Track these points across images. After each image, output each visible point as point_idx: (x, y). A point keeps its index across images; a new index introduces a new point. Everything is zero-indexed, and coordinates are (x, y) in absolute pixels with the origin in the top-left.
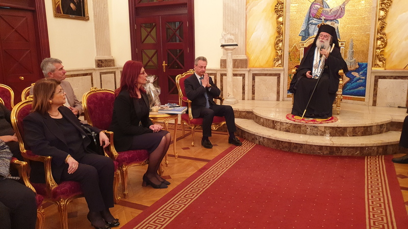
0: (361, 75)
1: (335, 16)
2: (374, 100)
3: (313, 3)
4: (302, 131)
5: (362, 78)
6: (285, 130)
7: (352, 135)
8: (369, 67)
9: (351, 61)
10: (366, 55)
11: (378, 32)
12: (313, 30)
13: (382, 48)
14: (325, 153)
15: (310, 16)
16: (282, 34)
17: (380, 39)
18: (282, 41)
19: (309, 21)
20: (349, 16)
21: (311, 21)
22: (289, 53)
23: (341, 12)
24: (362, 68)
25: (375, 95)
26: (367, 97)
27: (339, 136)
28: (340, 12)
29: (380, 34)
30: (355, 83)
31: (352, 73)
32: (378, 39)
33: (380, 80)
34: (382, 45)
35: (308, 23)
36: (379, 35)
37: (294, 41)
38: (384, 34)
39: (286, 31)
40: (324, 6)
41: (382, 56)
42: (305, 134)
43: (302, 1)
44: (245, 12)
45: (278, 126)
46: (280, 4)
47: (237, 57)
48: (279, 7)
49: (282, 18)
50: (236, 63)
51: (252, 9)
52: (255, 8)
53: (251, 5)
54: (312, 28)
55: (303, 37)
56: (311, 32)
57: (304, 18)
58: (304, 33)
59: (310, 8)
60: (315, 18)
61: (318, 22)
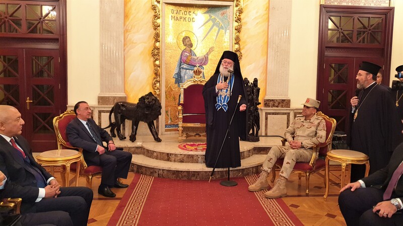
1: (201, 63)
3: (183, 51)
4: (194, 160)
6: (179, 161)
14: (217, 177)
15: (181, 62)
16: (159, 76)
18: (159, 82)
19: (180, 65)
20: (211, 64)
21: (182, 66)
22: (166, 93)
28: (204, 61)
35: (180, 68)
40: (192, 54)
43: (174, 48)
44: (123, 53)
45: (173, 158)
46: (156, 49)
47: (116, 94)
48: (156, 52)
49: (158, 61)
50: (115, 100)
51: (130, 51)
52: (132, 50)
53: (129, 47)
54: (183, 72)
55: (176, 79)
56: (182, 75)
57: (177, 63)
58: (177, 75)
59: (181, 55)
60: (185, 63)
61: (188, 67)
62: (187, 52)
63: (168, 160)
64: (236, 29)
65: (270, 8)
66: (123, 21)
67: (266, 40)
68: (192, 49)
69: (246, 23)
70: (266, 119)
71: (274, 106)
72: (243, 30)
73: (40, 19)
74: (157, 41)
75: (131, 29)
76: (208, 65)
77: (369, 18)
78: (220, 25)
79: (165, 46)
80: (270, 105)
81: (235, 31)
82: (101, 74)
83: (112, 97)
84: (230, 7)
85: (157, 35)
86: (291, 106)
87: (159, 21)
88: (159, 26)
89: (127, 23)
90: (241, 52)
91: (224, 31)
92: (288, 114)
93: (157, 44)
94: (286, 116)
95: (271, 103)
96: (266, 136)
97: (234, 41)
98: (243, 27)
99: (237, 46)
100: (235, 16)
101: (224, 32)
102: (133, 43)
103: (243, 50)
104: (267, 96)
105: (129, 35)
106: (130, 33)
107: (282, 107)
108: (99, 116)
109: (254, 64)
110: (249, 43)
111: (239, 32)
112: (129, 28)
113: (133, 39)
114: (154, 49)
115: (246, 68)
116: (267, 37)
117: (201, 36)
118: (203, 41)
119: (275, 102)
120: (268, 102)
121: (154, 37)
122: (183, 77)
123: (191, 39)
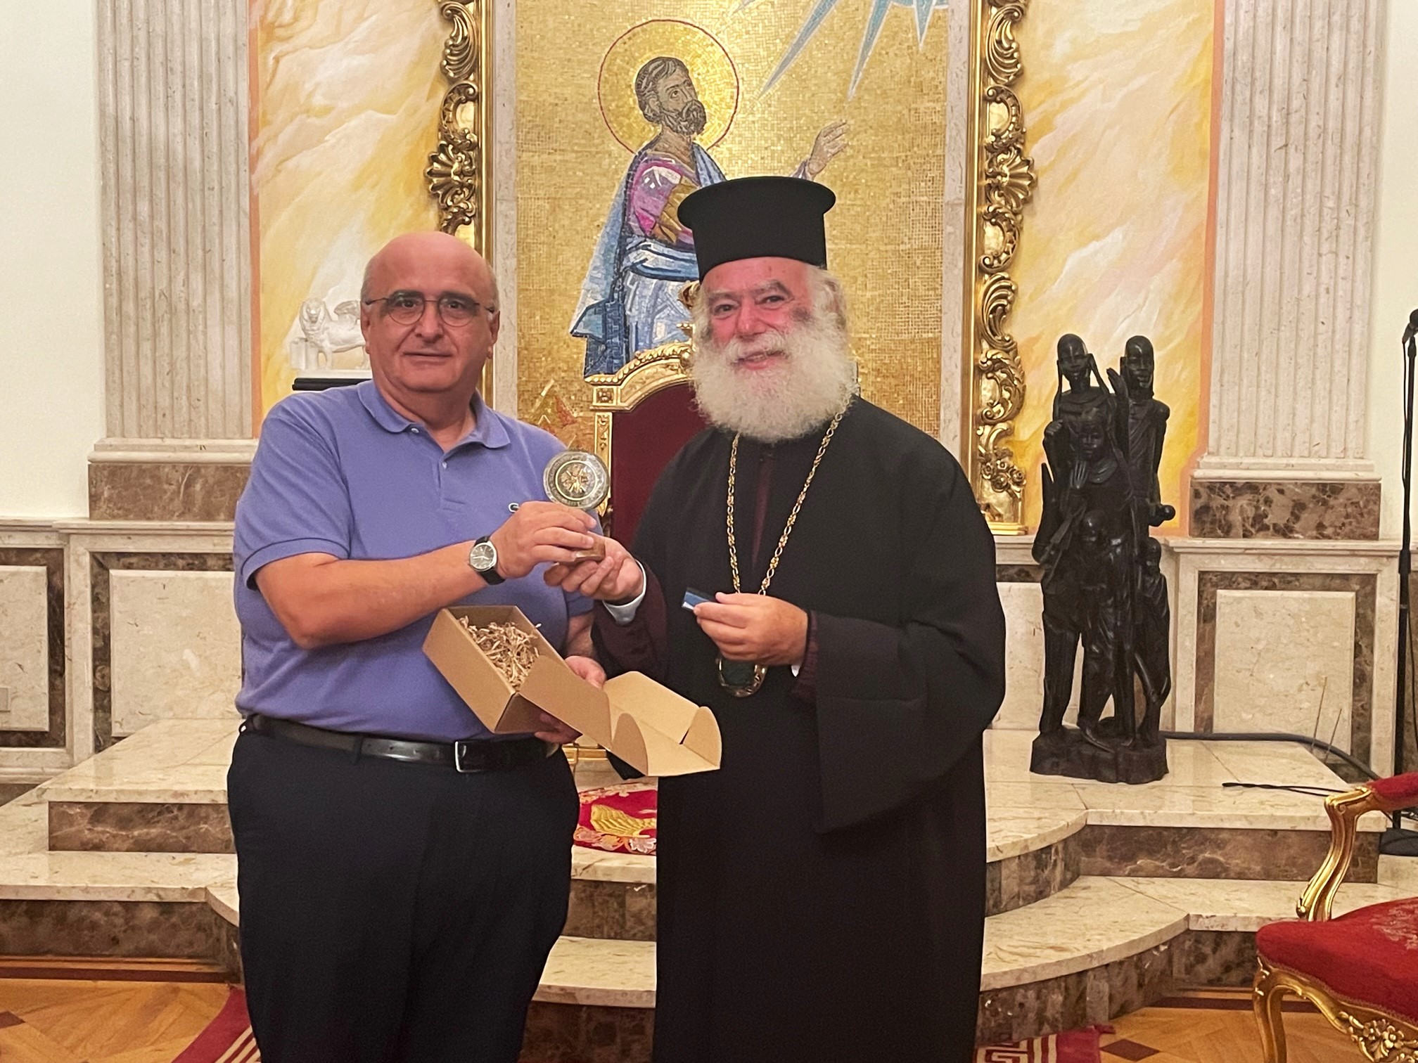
3: (640, 156)
11: (980, 335)
12: (646, 303)
13: (1003, 421)
17: (994, 371)
19: (622, 254)
21: (633, 258)
29: (993, 346)
32: (980, 371)
34: (1003, 402)
35: (621, 265)
36: (988, 353)
37: (544, 363)
38: (1010, 347)
40: (702, 176)
41: (1008, 463)
43: (580, 138)
44: (244, 176)
46: (457, 150)
47: (202, 448)
48: (456, 166)
49: (472, 228)
50: (198, 487)
51: (291, 164)
52: (304, 160)
53: (282, 138)
54: (641, 294)
55: (594, 342)
56: (636, 313)
57: (598, 236)
58: (598, 319)
59: (628, 186)
60: (653, 237)
61: (675, 265)
62: (665, 165)
67: (1205, 70)
68: (697, 139)
70: (1207, 615)
71: (1258, 525)
74: (462, 93)
75: (296, 19)
80: (1235, 518)
82: (107, 320)
83: (174, 465)
85: (463, 58)
90: (1033, 151)
91: (911, 11)
92: (1367, 583)
93: (466, 116)
94: (1346, 599)
95: (1241, 507)
96: (1205, 733)
97: (979, 85)
99: (998, 114)
101: (914, 22)
102: (308, 111)
103: (1044, 140)
104: (1214, 460)
105: (283, 62)
106: (286, 47)
107: (1320, 531)
108: (93, 587)
109: (1117, 234)
110: (1083, 94)
111: (1015, 22)
112: (280, 12)
113: (308, 86)
114: (442, 149)
115: (1063, 266)
116: (1211, 44)
117: (763, 53)
118: (777, 84)
119: (1268, 501)
120: (1218, 501)
121: (444, 71)
122: (644, 330)
123: (693, 77)
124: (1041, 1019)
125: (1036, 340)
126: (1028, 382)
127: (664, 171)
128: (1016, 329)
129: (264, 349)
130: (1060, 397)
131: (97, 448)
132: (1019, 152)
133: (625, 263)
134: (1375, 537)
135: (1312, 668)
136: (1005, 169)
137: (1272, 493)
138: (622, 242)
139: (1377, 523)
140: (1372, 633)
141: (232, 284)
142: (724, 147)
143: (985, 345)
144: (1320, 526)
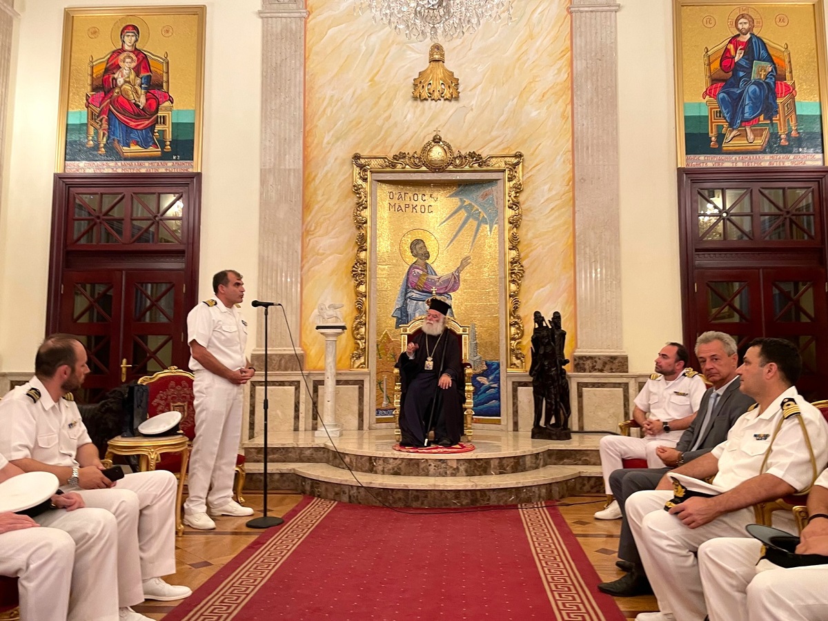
0: (492, 381)
1: (446, 287)
2: (515, 421)
3: (412, 266)
4: (421, 471)
5: (493, 386)
6: (391, 471)
7: (498, 472)
8: (502, 368)
9: (475, 358)
10: (496, 349)
11: (511, 315)
12: (413, 308)
13: (518, 339)
14: (464, 503)
15: (408, 286)
16: (365, 313)
17: (514, 324)
18: (365, 324)
19: (405, 294)
20: (466, 289)
21: (409, 295)
22: (377, 345)
23: (455, 282)
24: (492, 370)
25: (515, 413)
26: (503, 418)
27: (480, 475)
28: (452, 283)
29: (514, 318)
30: (484, 395)
31: (478, 378)
32: (511, 325)
33: (519, 388)
34: (518, 334)
35: (405, 297)
36: (513, 320)
37: (383, 325)
38: (519, 318)
39: (372, 309)
40: (429, 271)
41: (520, 352)
42: (427, 475)
43: (394, 261)
44: (299, 273)
45: (379, 466)
46: (360, 264)
47: (284, 350)
48: (360, 269)
49: (364, 286)
50: (283, 361)
51: (313, 268)
52: (316, 267)
53: (310, 262)
54: (411, 305)
55: (398, 319)
56: (410, 310)
57: (399, 288)
58: (399, 312)
59: (408, 274)
60: (415, 289)
61: (422, 297)
62: (418, 269)
63: (372, 470)
64: (510, 223)
65: (577, 179)
66: (300, 216)
67: (571, 241)
68: (427, 261)
69: (529, 210)
70: (580, 395)
71: (593, 369)
72: (523, 223)
73: (156, 216)
74: (362, 248)
75: (315, 229)
76: (458, 291)
77: (784, 189)
78: (481, 216)
79: (376, 258)
80: (587, 367)
81: (508, 226)
82: (258, 313)
83: (276, 355)
84: (499, 182)
85: (362, 239)
86: (630, 370)
87: (366, 213)
88: (366, 222)
89: (309, 219)
90: (524, 263)
91: (488, 226)
92: (626, 387)
93: (363, 255)
94: (620, 390)
96: (581, 431)
97: (507, 245)
98: (523, 218)
99: (514, 253)
100: (507, 198)
101: (488, 229)
102: (318, 254)
103: (526, 260)
104: (580, 350)
105: (312, 240)
106: (313, 237)
107: (611, 370)
108: (251, 391)
109: (548, 286)
110: (537, 247)
111: (517, 228)
112: (310, 227)
113: (318, 247)
114: (356, 264)
115: (533, 294)
116: (572, 235)
117: (446, 237)
118: (450, 246)
119: (596, 362)
120: (581, 362)
121: (357, 243)
122: (412, 315)
123: (426, 244)
124: (540, 497)
125: (527, 316)
126: (525, 328)
127: (418, 270)
128: (521, 313)
129: (303, 322)
130: (535, 329)
131: (254, 350)
132: (520, 263)
133: (407, 296)
134: (627, 372)
135: (612, 411)
136: (516, 268)
137: (597, 359)
138: (406, 290)
139: (627, 368)
140: (628, 401)
141: (294, 302)
142: (435, 264)
143: (512, 318)
144: (611, 369)
